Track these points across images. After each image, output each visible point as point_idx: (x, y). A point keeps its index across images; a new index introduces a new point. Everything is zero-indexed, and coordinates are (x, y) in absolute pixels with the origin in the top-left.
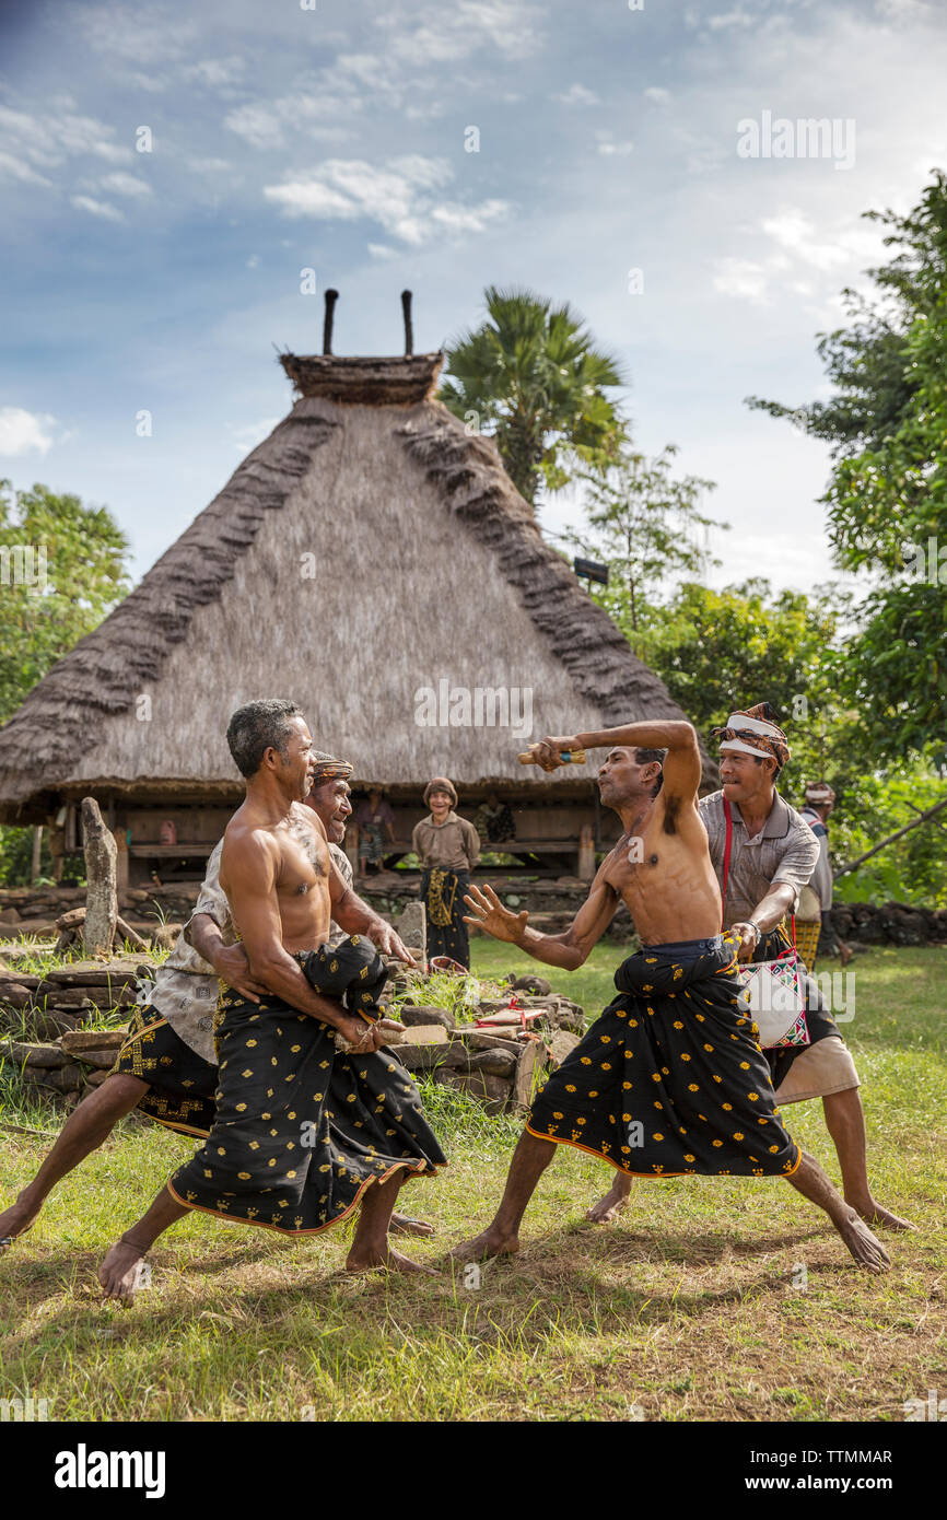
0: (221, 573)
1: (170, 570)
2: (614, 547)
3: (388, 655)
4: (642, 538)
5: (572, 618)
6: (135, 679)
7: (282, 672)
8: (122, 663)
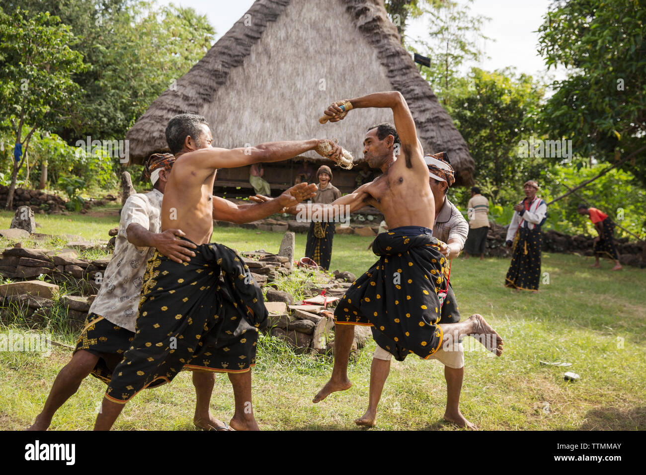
0: (244, 52)
1: (220, 49)
2: (440, 47)
3: (320, 97)
4: (453, 44)
5: (410, 84)
6: (200, 101)
7: (270, 102)
8: (194, 93)
